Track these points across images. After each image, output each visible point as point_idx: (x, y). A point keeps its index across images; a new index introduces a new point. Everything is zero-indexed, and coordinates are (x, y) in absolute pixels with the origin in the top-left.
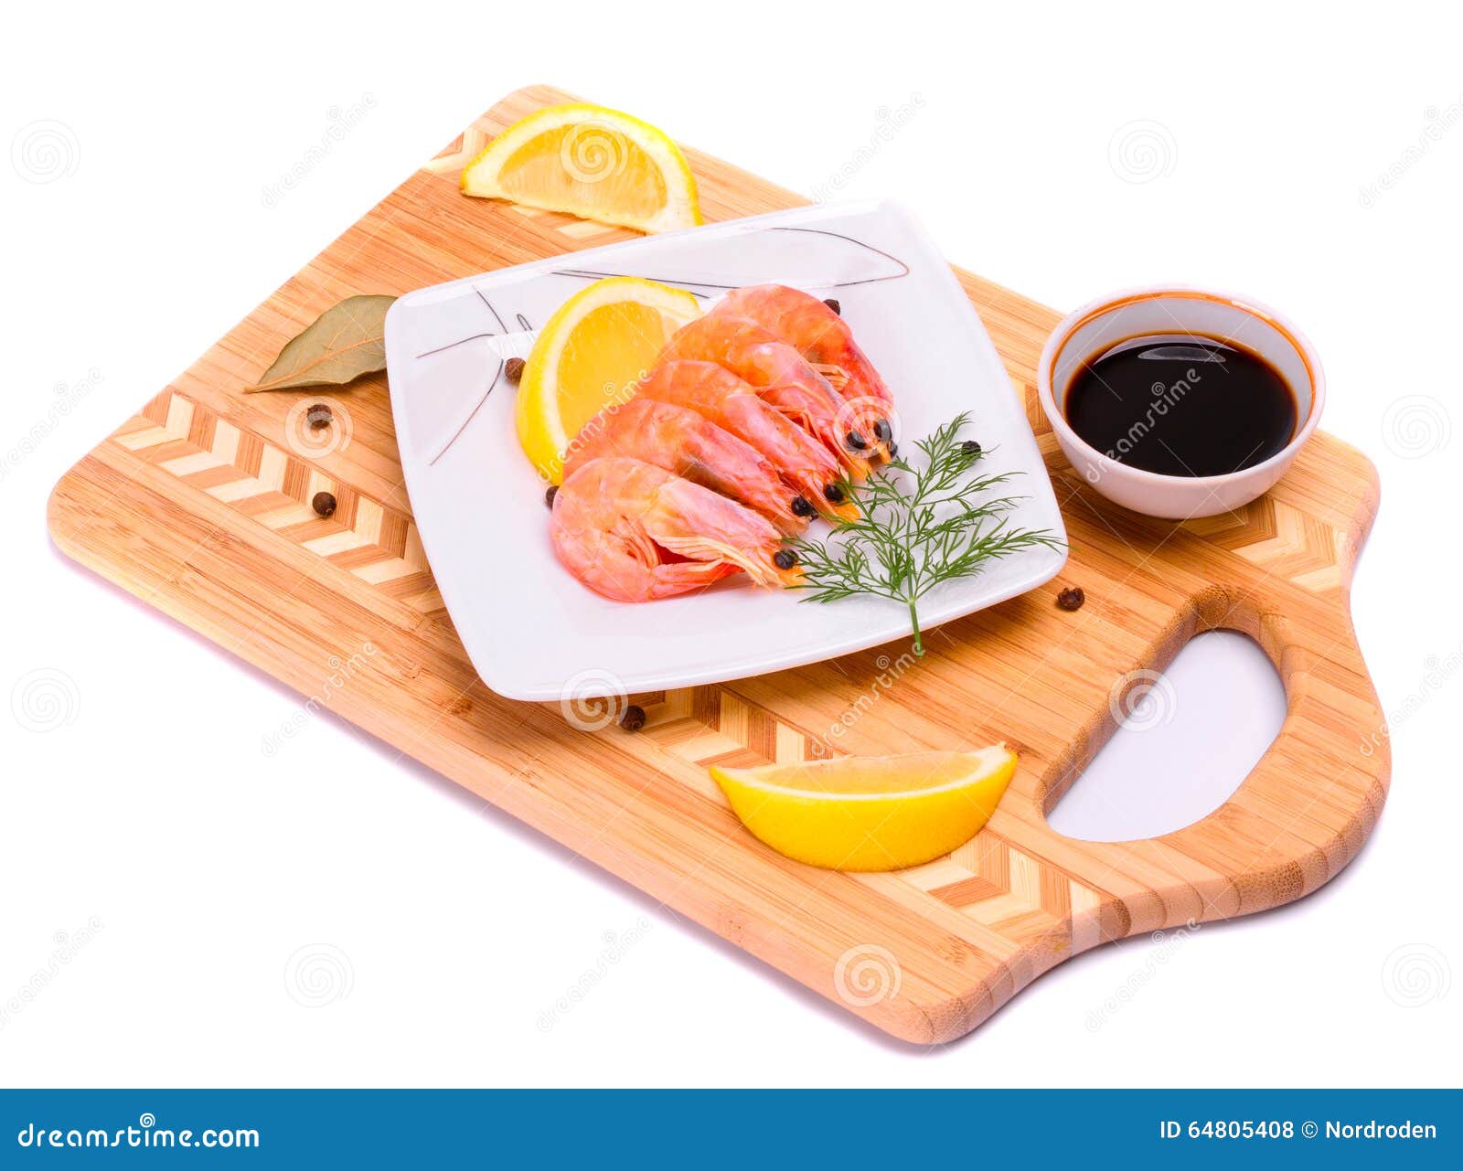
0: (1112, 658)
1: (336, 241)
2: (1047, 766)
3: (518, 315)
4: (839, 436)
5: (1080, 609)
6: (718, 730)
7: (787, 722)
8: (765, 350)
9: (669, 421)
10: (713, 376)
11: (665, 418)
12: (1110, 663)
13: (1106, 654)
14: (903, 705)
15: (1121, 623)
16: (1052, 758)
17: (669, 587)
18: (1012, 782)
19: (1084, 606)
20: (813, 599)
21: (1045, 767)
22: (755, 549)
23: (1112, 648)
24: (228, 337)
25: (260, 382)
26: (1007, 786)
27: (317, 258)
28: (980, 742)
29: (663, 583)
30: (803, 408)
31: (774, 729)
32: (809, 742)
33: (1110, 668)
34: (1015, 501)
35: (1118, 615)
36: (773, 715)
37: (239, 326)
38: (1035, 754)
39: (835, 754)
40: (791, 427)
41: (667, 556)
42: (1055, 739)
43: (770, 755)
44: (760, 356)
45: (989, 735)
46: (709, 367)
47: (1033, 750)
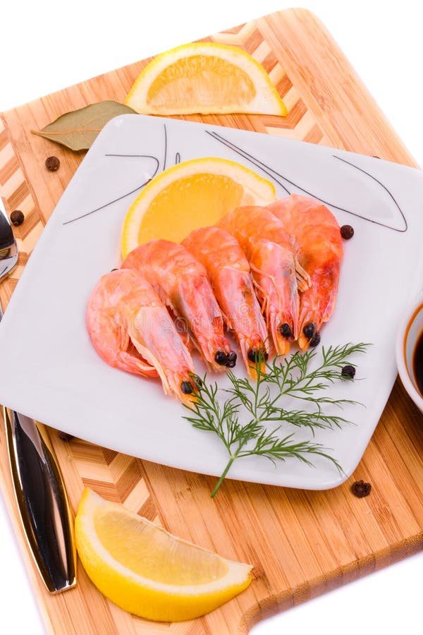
0: (359, 542)
1: (138, 62)
2: (267, 596)
3: (178, 154)
4: (277, 321)
5: (364, 499)
6: (108, 464)
7: (148, 481)
8: (270, 246)
9: (180, 266)
10: (229, 248)
11: (180, 264)
12: (355, 545)
13: (357, 538)
14: (217, 506)
15: (381, 521)
16: (274, 592)
17: (125, 366)
18: (240, 595)
19: (367, 497)
20: (189, 420)
21: (266, 596)
22: (173, 372)
23: (364, 536)
24: (48, 97)
25: (42, 130)
26: (235, 596)
27: (122, 68)
28: (242, 557)
29: (122, 362)
30: (268, 294)
31: (138, 481)
32: (149, 501)
33: (352, 548)
34: (340, 422)
35: (384, 515)
36: (143, 471)
37: (58, 92)
38: (267, 584)
39: (157, 518)
40: (253, 302)
41: (131, 349)
42: (286, 580)
43: (122, 498)
44: (266, 248)
45: (249, 554)
46: (231, 241)
47: (267, 580)
